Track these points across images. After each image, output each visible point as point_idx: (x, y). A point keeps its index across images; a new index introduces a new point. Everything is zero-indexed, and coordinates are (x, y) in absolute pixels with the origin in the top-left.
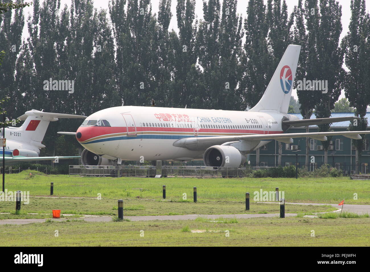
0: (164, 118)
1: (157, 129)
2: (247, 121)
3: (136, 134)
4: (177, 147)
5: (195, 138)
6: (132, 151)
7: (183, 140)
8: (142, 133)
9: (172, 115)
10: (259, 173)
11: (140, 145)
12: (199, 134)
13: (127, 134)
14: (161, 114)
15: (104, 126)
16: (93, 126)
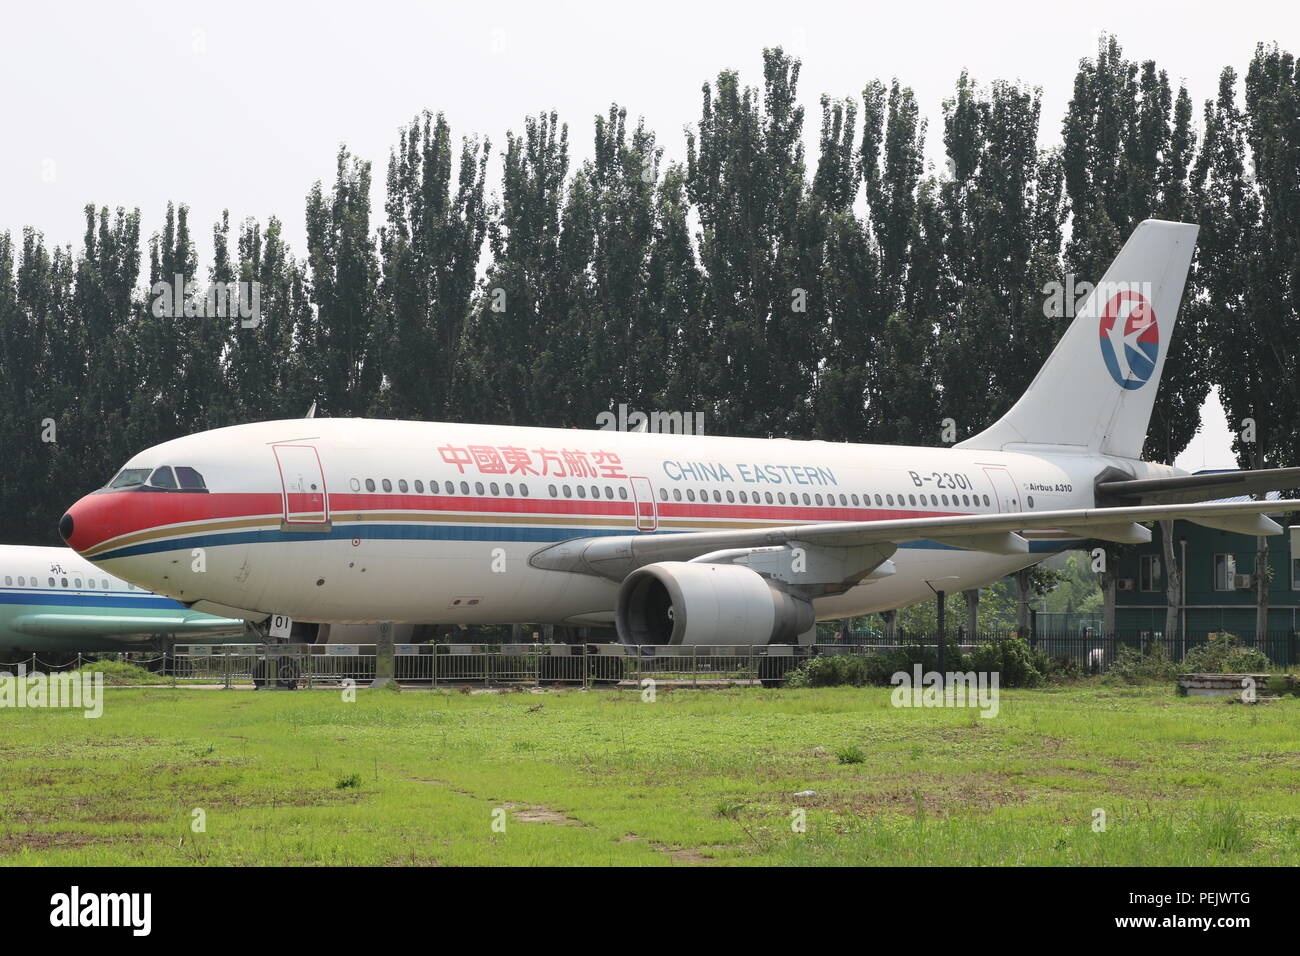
0: (482, 464)
1: (436, 503)
2: (914, 479)
3: (329, 522)
4: (550, 572)
5: (627, 539)
6: (317, 587)
7: (575, 547)
8: (359, 517)
9: (534, 451)
10: (829, 670)
11: (352, 565)
12: (662, 524)
13: (283, 521)
14: (476, 447)
15: (179, 491)
16: (128, 491)
